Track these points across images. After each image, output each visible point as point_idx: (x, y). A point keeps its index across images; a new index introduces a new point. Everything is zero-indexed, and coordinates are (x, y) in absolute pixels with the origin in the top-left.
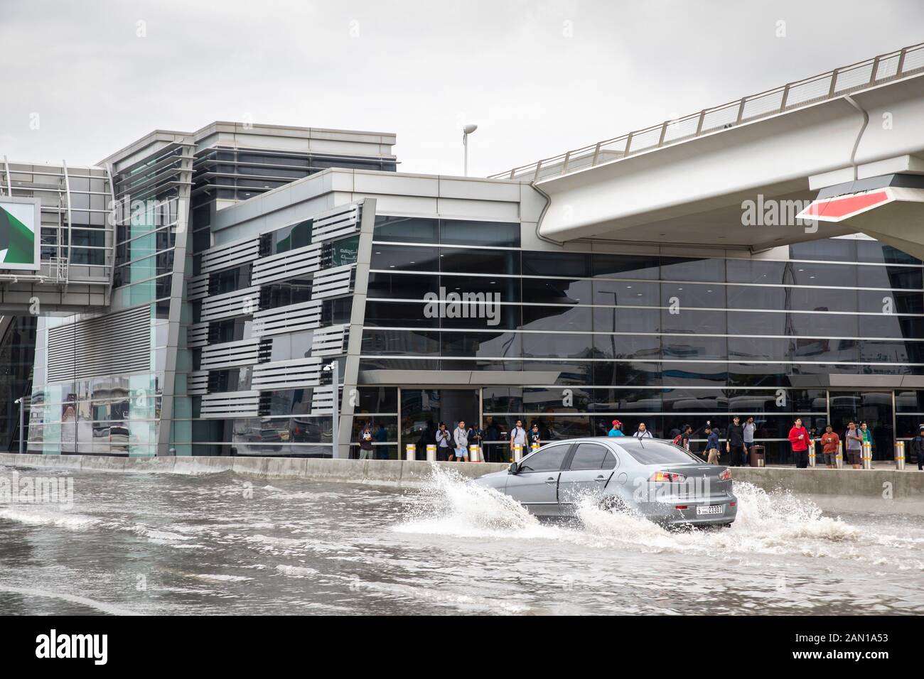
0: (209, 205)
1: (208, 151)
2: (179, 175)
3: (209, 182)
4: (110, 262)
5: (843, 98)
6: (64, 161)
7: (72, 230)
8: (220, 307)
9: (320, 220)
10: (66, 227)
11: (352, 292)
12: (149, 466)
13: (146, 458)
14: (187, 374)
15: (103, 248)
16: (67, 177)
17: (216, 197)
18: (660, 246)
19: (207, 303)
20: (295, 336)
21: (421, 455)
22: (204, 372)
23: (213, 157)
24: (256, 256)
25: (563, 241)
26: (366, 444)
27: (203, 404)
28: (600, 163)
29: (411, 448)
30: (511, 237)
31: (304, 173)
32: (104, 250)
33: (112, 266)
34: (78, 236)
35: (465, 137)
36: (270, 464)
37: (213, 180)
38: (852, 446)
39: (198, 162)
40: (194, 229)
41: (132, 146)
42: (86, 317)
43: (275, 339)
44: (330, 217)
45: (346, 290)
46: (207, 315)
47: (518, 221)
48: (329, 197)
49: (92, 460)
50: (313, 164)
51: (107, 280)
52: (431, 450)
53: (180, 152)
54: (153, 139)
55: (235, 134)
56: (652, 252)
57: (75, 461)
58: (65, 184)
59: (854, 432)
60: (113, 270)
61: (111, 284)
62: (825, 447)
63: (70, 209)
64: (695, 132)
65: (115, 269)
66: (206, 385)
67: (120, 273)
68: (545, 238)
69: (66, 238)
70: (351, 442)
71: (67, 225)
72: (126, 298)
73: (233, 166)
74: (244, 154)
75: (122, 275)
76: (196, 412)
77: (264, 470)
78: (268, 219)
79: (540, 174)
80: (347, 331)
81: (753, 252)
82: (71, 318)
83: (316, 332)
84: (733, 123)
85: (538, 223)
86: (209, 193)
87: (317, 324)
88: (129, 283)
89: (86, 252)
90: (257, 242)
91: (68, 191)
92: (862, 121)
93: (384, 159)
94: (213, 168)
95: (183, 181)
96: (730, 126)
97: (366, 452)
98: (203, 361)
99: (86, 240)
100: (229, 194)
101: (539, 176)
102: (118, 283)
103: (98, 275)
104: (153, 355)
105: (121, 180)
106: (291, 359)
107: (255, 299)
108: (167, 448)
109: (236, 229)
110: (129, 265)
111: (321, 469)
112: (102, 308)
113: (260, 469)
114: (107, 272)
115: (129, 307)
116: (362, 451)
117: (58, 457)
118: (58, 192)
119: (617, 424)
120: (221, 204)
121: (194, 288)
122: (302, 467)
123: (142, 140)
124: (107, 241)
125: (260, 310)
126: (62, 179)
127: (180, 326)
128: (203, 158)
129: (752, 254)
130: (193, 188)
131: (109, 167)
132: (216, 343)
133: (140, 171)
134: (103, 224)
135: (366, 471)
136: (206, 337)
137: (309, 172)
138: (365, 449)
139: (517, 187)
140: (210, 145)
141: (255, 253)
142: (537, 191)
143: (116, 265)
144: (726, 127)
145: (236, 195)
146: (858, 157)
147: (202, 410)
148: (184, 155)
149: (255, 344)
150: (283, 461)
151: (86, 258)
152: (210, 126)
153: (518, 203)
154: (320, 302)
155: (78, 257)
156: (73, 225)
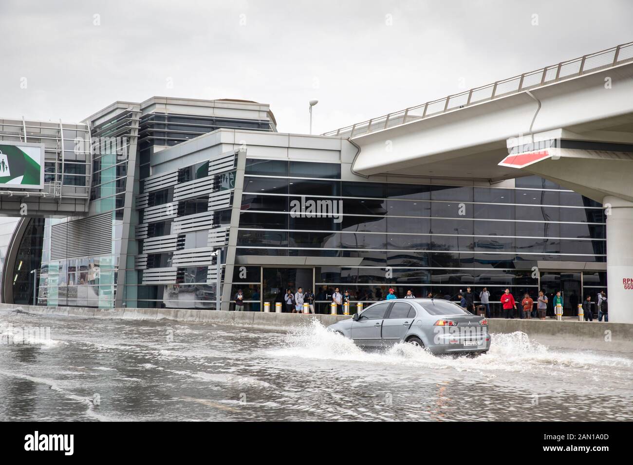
0: (150, 149)
1: (148, 115)
2: (130, 130)
3: (149, 134)
4: (89, 184)
5: (525, 92)
6: (60, 119)
7: (64, 163)
8: (155, 214)
9: (213, 161)
10: (61, 162)
11: (231, 207)
12: (109, 314)
13: (107, 309)
14: (135, 256)
15: (84, 175)
16: (62, 130)
17: (153, 145)
18: (431, 179)
19: (147, 211)
20: (198, 233)
21: (272, 309)
22: (145, 255)
23: (152, 119)
24: (176, 182)
25: (368, 175)
26: (239, 302)
27: (144, 275)
28: (389, 127)
29: (267, 305)
30: (335, 173)
31: (210, 129)
32: (85, 177)
33: (90, 187)
34: (68, 168)
35: (311, 108)
36: (179, 314)
37: (152, 133)
38: (541, 306)
39: (142, 123)
40: (141, 164)
41: (103, 111)
42: (74, 218)
43: (187, 235)
44: (219, 159)
45: (227, 206)
46: (147, 219)
47: (338, 162)
48: (220, 146)
49: (75, 310)
50: (215, 124)
51: (86, 196)
52: (278, 306)
53: (131, 116)
54: (116, 107)
55: (166, 104)
56: (426, 182)
57: (65, 310)
58: (61, 134)
59: (543, 298)
60: (90, 189)
61: (89, 198)
62: (524, 307)
63: (63, 150)
64: (443, 109)
65: (91, 189)
66: (145, 263)
67: (95, 191)
68: (357, 173)
69: (61, 168)
70: (231, 300)
71: (61, 160)
72: (98, 207)
73: (165, 125)
74: (172, 118)
75: (96, 192)
76: (140, 280)
77: (175, 317)
78: (184, 159)
79: (355, 133)
80: (228, 231)
81: (491, 183)
82: (65, 219)
83: (210, 231)
84: (465, 105)
85: (353, 164)
86: (149, 142)
87: (211, 227)
88: (100, 197)
89: (74, 178)
90: (177, 174)
91: (62, 139)
92: (537, 106)
93: (262, 120)
94: (152, 126)
95: (132, 134)
96: (463, 107)
97: (239, 306)
98: (144, 248)
99: (73, 170)
100: (161, 142)
101: (354, 134)
102: (93, 198)
103: (81, 192)
104: (113, 243)
105: (96, 131)
106: (196, 248)
107: (175, 209)
108: (121, 303)
109: (165, 165)
110: (100, 186)
111: (208, 317)
112: (84, 214)
113: (173, 317)
114: (87, 190)
115: (100, 213)
116: (236, 306)
117: (55, 308)
118: (55, 139)
119: (392, 291)
120: (157, 149)
121: (140, 202)
122: (197, 315)
123: (109, 107)
124: (87, 171)
125: (178, 217)
126: (59, 131)
127: (130, 226)
128: (145, 120)
129: (490, 184)
130: (139, 138)
131: (89, 123)
132: (153, 237)
133: (107, 126)
134: (84, 160)
135: (233, 318)
136: (146, 233)
137: (213, 129)
138: (239, 305)
139: (339, 141)
140: (150, 111)
141: (176, 181)
142: (352, 144)
143: (92, 186)
144: (461, 107)
145: (166, 143)
146: (534, 129)
147: (144, 279)
148: (133, 118)
149: (175, 238)
150: (186, 312)
151: (73, 182)
152: (150, 99)
153: (340, 151)
154: (212, 213)
155: (68, 181)
156: (65, 160)
